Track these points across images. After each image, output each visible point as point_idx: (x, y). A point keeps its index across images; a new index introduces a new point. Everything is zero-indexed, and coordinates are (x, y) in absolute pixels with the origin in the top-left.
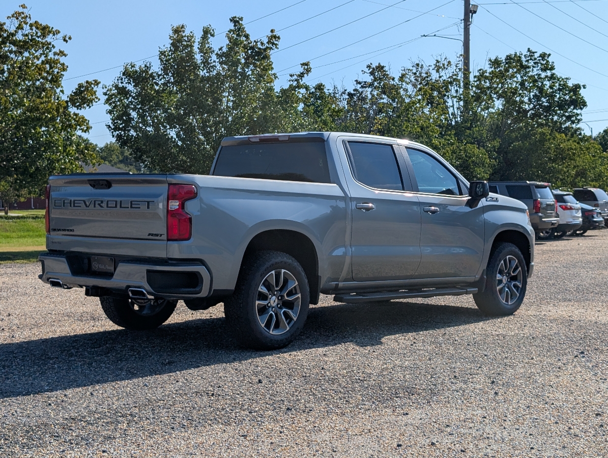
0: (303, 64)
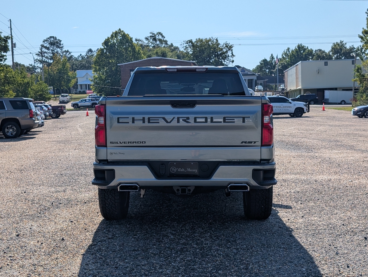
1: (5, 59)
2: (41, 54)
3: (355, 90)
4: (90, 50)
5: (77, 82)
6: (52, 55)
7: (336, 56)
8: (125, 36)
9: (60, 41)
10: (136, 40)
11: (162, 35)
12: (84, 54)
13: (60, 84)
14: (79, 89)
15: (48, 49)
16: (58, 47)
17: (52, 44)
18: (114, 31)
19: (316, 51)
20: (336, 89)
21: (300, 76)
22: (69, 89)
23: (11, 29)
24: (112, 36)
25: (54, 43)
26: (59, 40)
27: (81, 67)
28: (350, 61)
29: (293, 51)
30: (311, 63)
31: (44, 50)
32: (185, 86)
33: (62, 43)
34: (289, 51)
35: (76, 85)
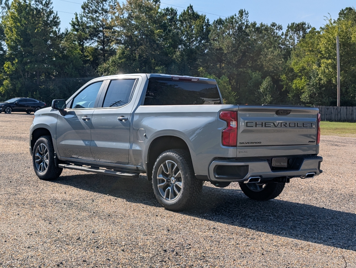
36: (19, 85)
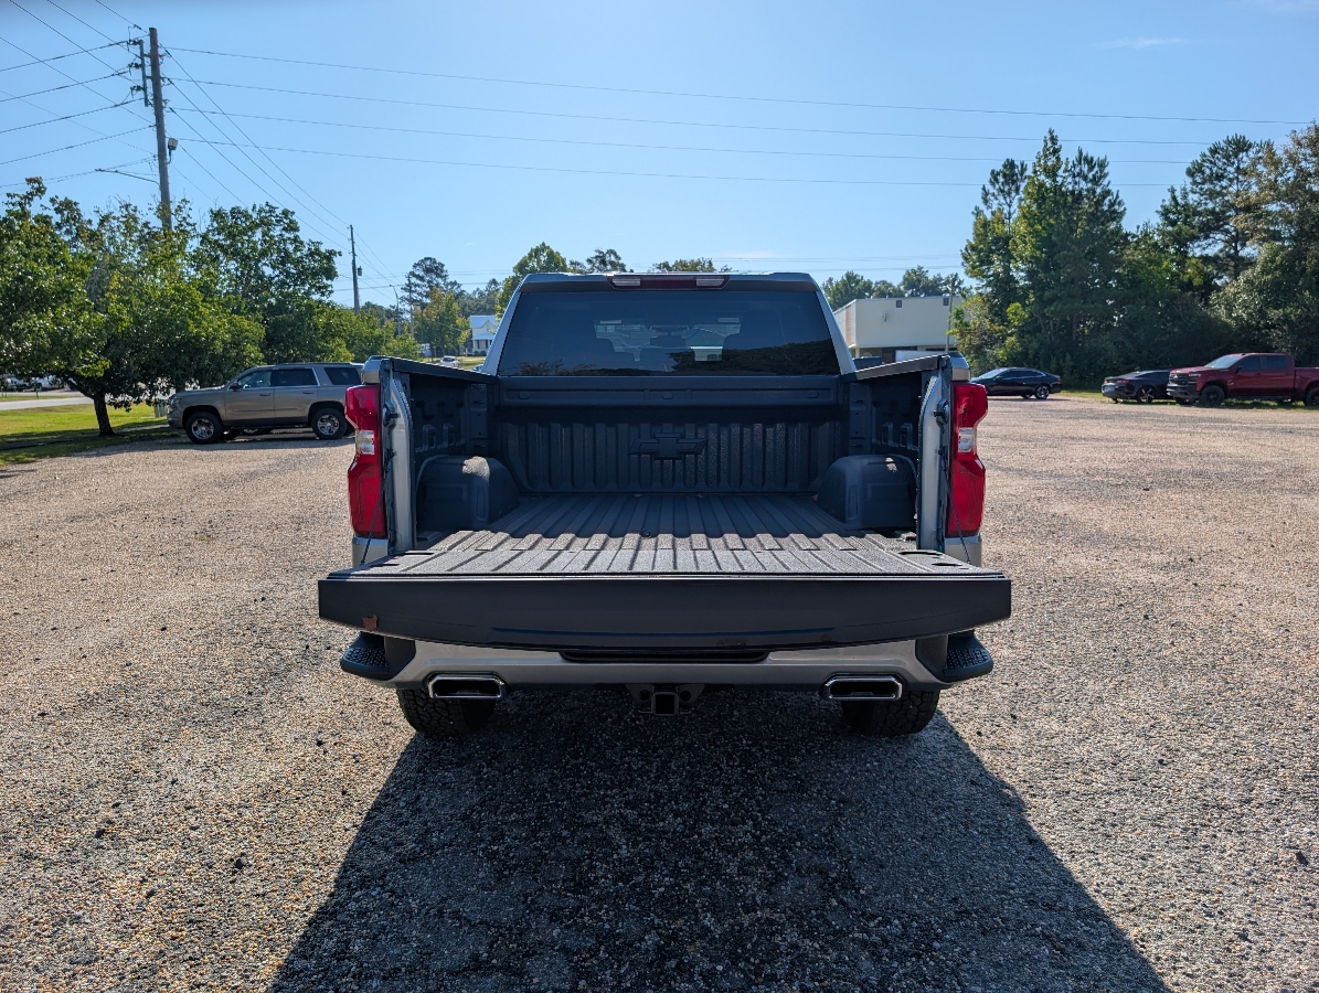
0: (30, 181)
1: (331, 292)
2: (409, 288)
3: (950, 349)
4: (494, 282)
5: (471, 336)
6: (428, 289)
7: (910, 292)
8: (552, 255)
9: (443, 266)
10: (572, 263)
11: (615, 254)
12: (483, 288)
13: (443, 339)
14: (475, 349)
15: (421, 279)
16: (438, 275)
17: (428, 271)
18: (534, 247)
19: (877, 283)
20: (915, 348)
21: (854, 325)
22: (458, 347)
23: (353, 243)
24: (530, 255)
25: (432, 268)
26: (440, 264)
27: (478, 310)
28: (939, 300)
29: (837, 284)
30: (873, 304)
31: (413, 280)
32: (660, 334)
33: (445, 269)
34: (831, 284)
35: (469, 343)
36: (1035, 345)
